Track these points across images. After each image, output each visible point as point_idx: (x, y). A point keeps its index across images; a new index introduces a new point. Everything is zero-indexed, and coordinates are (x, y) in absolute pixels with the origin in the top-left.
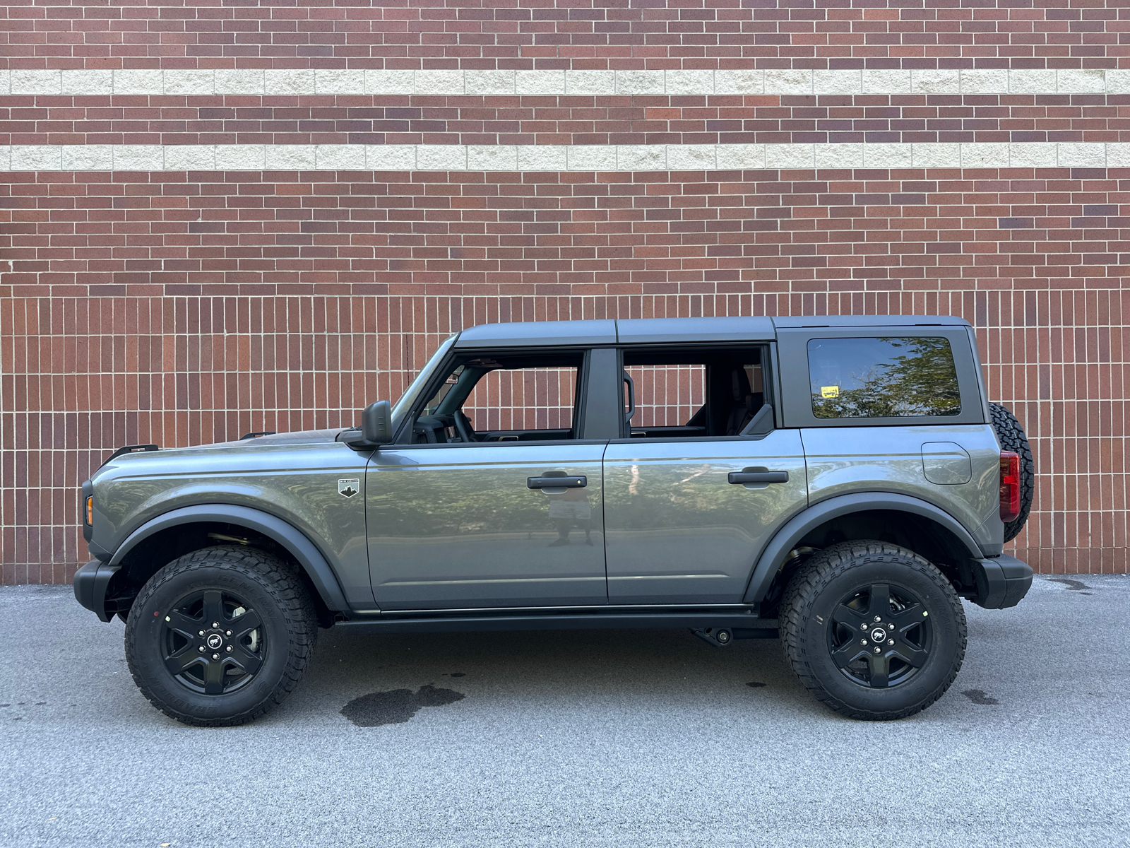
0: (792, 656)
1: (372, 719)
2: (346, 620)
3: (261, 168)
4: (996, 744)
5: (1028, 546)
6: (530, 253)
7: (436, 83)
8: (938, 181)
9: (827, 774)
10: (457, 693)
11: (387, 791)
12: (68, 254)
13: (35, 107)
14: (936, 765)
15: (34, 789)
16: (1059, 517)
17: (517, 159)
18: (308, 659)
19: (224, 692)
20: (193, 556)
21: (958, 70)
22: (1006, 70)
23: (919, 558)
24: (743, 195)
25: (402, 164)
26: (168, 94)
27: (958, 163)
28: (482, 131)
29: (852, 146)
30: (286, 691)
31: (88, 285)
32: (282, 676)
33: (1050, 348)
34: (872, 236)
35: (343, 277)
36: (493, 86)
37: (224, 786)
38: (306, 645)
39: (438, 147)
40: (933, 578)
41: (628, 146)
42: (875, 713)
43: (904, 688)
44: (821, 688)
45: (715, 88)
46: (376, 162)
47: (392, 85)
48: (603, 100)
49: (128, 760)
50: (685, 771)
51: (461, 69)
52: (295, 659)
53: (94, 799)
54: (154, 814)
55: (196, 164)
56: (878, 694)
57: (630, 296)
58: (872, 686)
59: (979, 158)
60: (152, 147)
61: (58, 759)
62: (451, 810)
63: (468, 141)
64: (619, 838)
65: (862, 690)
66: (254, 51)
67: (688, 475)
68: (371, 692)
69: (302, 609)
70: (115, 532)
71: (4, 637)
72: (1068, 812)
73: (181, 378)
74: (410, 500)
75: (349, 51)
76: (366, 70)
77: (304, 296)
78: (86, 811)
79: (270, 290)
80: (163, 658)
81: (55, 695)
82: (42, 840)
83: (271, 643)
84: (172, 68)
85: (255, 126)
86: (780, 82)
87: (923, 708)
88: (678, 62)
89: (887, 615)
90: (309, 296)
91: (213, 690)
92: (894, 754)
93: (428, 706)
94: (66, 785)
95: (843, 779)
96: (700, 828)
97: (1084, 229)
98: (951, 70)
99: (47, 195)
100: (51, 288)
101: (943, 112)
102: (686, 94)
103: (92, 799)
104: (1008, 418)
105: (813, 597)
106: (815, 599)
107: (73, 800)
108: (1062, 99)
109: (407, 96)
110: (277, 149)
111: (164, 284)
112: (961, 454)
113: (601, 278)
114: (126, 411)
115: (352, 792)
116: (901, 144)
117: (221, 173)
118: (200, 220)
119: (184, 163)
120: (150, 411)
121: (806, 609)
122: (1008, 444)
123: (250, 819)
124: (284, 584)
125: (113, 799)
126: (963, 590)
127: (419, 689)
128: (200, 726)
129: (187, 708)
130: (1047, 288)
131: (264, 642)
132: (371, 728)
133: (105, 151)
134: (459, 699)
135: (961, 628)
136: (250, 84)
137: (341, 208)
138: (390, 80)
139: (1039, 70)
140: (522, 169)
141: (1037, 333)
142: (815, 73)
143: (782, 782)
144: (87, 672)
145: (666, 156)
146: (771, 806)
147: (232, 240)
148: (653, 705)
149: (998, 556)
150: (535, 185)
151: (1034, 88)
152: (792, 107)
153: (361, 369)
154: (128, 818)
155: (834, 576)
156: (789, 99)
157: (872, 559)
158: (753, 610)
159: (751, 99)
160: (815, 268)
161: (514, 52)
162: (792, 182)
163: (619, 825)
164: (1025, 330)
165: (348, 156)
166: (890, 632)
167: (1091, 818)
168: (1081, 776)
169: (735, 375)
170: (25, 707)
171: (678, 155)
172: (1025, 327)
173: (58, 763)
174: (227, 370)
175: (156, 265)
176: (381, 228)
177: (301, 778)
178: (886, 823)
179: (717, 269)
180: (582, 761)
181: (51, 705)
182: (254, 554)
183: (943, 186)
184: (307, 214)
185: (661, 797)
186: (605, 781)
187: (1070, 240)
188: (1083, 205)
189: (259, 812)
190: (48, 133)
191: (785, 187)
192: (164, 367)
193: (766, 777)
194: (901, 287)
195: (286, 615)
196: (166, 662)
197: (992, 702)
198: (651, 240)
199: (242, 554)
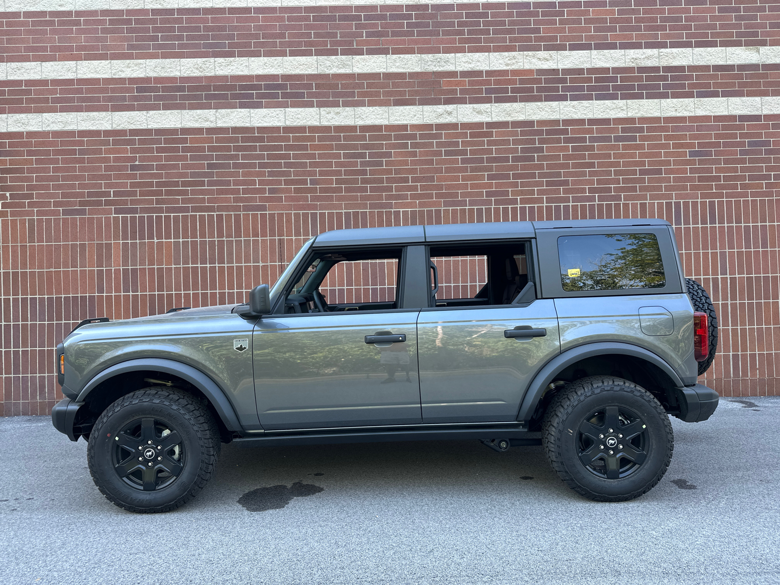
0: (551, 458)
1: (260, 506)
2: (240, 437)
3: (179, 126)
4: (696, 517)
5: (714, 377)
6: (365, 181)
7: (298, 66)
8: (645, 126)
9: (578, 540)
10: (318, 487)
11: (271, 557)
12: (47, 187)
13: (24, 88)
14: (654, 533)
15: (25, 559)
16: (736, 357)
17: (355, 117)
18: (214, 465)
19: (157, 489)
20: (134, 395)
21: (657, 49)
22: (691, 49)
23: (639, 388)
24: (511, 138)
25: (276, 122)
26: (114, 77)
27: (659, 113)
28: (330, 98)
29: (585, 103)
30: (200, 487)
31: (61, 209)
32: (197, 477)
33: (727, 239)
34: (600, 165)
35: (236, 200)
36: (337, 67)
37: (157, 555)
38: (213, 455)
39: (300, 109)
40: (649, 401)
41: (431, 106)
42: (610, 497)
43: (631, 479)
44: (572, 480)
45: (489, 65)
46: (257, 121)
47: (268, 67)
48: (413, 75)
49: (90, 538)
50: (478, 540)
51: (315, 56)
52: (205, 465)
53: (67, 565)
55: (134, 125)
56: (613, 483)
57: (434, 209)
58: (608, 478)
59: (674, 109)
60: (104, 113)
61: (41, 538)
62: (315, 569)
63: (321, 105)
65: (601, 481)
66: (173, 46)
67: (476, 332)
68: (258, 487)
69: (210, 430)
70: (81, 378)
71: (5, 453)
72: (748, 565)
73: (126, 271)
74: (285, 353)
75: (237, 45)
76: (250, 58)
77: (210, 213)
78: (61, 574)
79: (186, 210)
80: (114, 466)
81: (39, 493)
83: (189, 454)
84: (117, 59)
85: (174, 98)
86: (534, 60)
87: (644, 492)
88: (464, 48)
89: (617, 427)
90: (213, 213)
91: (149, 487)
92: (624, 525)
93: (298, 496)
94: (47, 556)
95: (589, 543)
96: (490, 580)
97: (748, 157)
98: (653, 50)
99: (32, 148)
100: (35, 211)
101: (648, 78)
102: (470, 70)
103: (65, 565)
104: (699, 289)
105: (565, 416)
106: (567, 418)
107: (52, 566)
108: (730, 68)
109: (278, 75)
110: (189, 113)
111: (113, 207)
112: (666, 315)
113: (413, 197)
114: (87, 295)
115: (246, 558)
116: (620, 101)
117: (151, 130)
118: (137, 163)
119: (126, 123)
120: (104, 295)
121: (561, 425)
122: (699, 307)
123: (175, 578)
124: (197, 413)
125: (79, 565)
126: (670, 409)
127: (292, 485)
128: (140, 513)
129: (131, 500)
130: (724, 198)
131: (184, 454)
132: (259, 513)
133: (72, 116)
134: (320, 492)
135: (670, 436)
136: (170, 69)
137: (234, 153)
138: (266, 64)
139: (713, 48)
140: (358, 123)
141: (717, 229)
142: (558, 54)
143: (546, 546)
144: (62, 476)
145: (457, 112)
146: (539, 564)
147: (159, 176)
148: (455, 494)
149: (694, 385)
150: (367, 134)
151: (710, 61)
152: (543, 77)
153: (249, 263)
154: (90, 579)
155: (580, 401)
156: (541, 72)
157: (606, 389)
158: (524, 426)
159: (515, 72)
160: (561, 188)
161: (351, 43)
162: (544, 128)
163: (433, 579)
165: (238, 117)
166: (620, 440)
167: (764, 569)
168: (756, 539)
169: (508, 262)
170: (19, 502)
171: (465, 112)
172: (709, 226)
173: (42, 540)
174: (157, 266)
175: (108, 194)
176: (262, 166)
177: (210, 548)
178: (620, 574)
179: (494, 189)
180: (406, 533)
181: (37, 500)
182: (176, 393)
183: (649, 129)
184: (211, 157)
185: (462, 558)
186: (422, 548)
187: (739, 164)
188: (747, 140)
189: (181, 573)
190: (33, 105)
191: (540, 132)
192: (114, 264)
193: (535, 543)
194: (621, 200)
195: (199, 435)
196: (116, 469)
197: (692, 487)
198: (448, 170)
199: (168, 392)
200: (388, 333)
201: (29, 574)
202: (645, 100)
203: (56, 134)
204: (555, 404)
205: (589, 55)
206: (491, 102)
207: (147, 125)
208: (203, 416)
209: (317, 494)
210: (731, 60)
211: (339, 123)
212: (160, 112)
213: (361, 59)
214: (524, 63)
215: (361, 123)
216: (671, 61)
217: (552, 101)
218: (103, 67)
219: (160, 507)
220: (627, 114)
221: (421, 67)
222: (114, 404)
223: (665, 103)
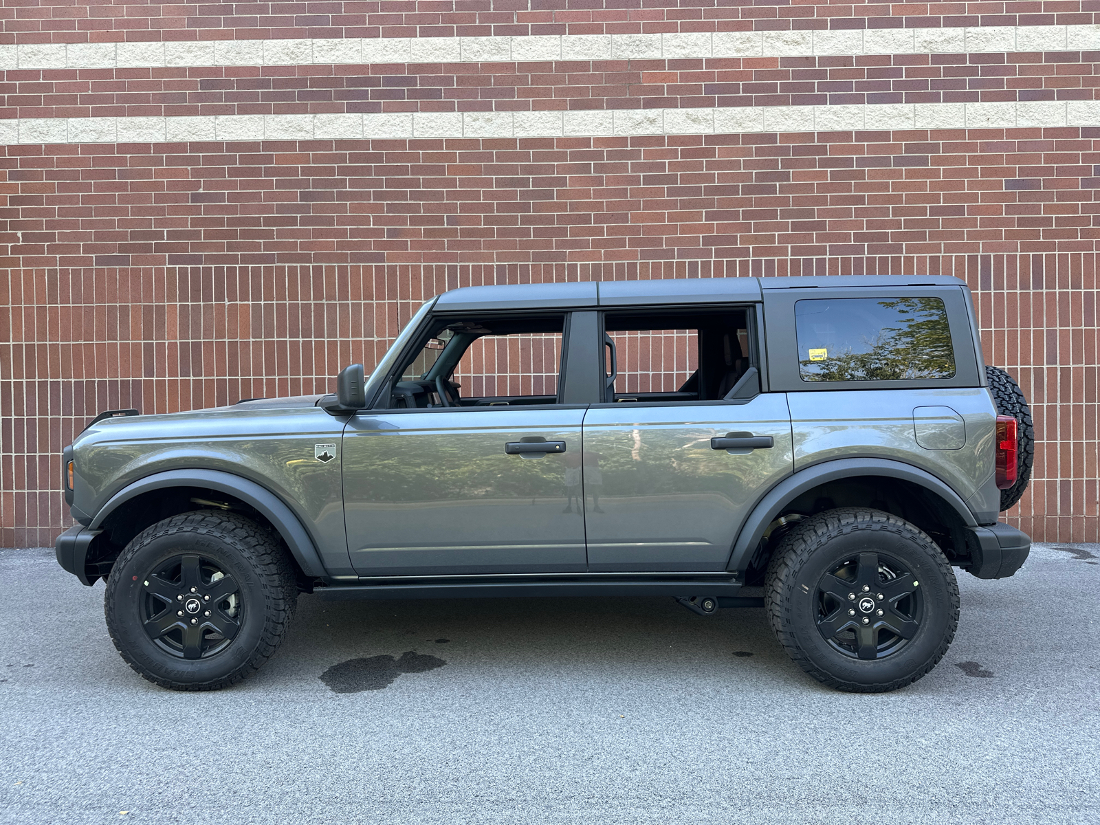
0: (776, 626)
1: (350, 685)
2: (325, 585)
3: (261, 138)
4: (988, 719)
5: (1033, 514)
6: (526, 220)
7: (433, 51)
8: (941, 142)
9: (808, 748)
10: (438, 659)
11: (355, 760)
12: (74, 225)
13: (41, 81)
14: (924, 741)
15: (5, 752)
16: (1065, 485)
17: (513, 125)
18: (286, 624)
19: (202, 656)
20: (171, 521)
21: (963, 28)
22: (1013, 27)
23: (909, 526)
24: (741, 159)
25: (399, 132)
26: (169, 66)
27: (962, 124)
28: (478, 98)
29: (853, 108)
30: (264, 656)
31: (93, 255)
32: (259, 641)
33: (1058, 312)
34: (873, 200)
35: (341, 246)
36: (489, 52)
37: (193, 752)
38: (284, 610)
39: (435, 114)
40: (925, 547)
41: (625, 111)
42: (863, 685)
43: (893, 660)
44: (806, 659)
45: (712, 51)
46: (373, 131)
47: (389, 53)
48: (599, 65)
49: (102, 724)
50: (661, 744)
51: (457, 36)
52: (272, 624)
53: (62, 764)
54: (119, 780)
55: (197, 135)
56: (866, 666)
57: (626, 262)
58: (860, 658)
59: (984, 118)
60: (154, 119)
61: (34, 722)
62: (417, 781)
63: (464, 108)
64: (584, 814)
65: (849, 662)
66: (253, 21)
68: (353, 657)
69: (280, 574)
70: (96, 496)
71: (6, 599)
72: (1061, 794)
73: (184, 346)
75: (345, 21)
76: (363, 39)
77: (303, 265)
78: (52, 776)
79: (269, 259)
80: (143, 623)
81: (44, 657)
82: (3, 806)
83: (249, 609)
84: (173, 41)
85: (254, 97)
86: (779, 44)
87: (913, 680)
88: (675, 25)
89: (875, 584)
90: (308, 265)
91: (192, 654)
92: (879, 728)
93: (408, 672)
94: (37, 749)
95: (824, 754)
96: (670, 804)
97: (1093, 190)
98: (956, 29)
99: (53, 167)
100: (58, 259)
101: (948, 72)
102: (683, 57)
103: (60, 763)
104: (1008, 382)
105: (798, 566)
106: (801, 568)
107: (41, 765)
108: (1073, 56)
109: (403, 64)
110: (276, 119)
111: (167, 254)
112: (954, 419)
113: (596, 244)
114: (131, 379)
115: (320, 760)
116: (904, 105)
117: (221, 143)
118: (201, 191)
119: (185, 134)
120: (155, 379)
121: (791, 578)
122: (1007, 409)
123: (212, 787)
124: (261, 549)
125: (80, 764)
126: (954, 560)
127: (402, 655)
128: (179, 690)
129: (165, 672)
130: (1055, 251)
131: (242, 607)
132: (348, 694)
133: (109, 123)
134: (439, 666)
135: (954, 599)
136: (249, 55)
137: (339, 177)
138: (387, 49)
139: (1047, 27)
140: (518, 135)
141: (1044, 297)
142: (815, 34)
143: (759, 757)
144: (79, 635)
145: (663, 120)
146: (746, 782)
147: (233, 210)
148: (635, 674)
149: (994, 524)
150: (531, 151)
151: (1042, 45)
152: (791, 69)
153: (359, 337)
154: (92, 784)
155: (820, 544)
156: (787, 61)
157: (860, 527)
158: (738, 578)
159: (750, 62)
160: (814, 232)
161: (510, 18)
162: (791, 145)
163: (587, 800)
164: (1031, 293)
165: (345, 125)
166: (879, 602)
167: (1086, 800)
168: (1077, 754)
169: (726, 339)
170: (13, 669)
171: (675, 120)
172: (1032, 291)
173: (34, 726)
174: (228, 339)
175: (159, 235)
176: (379, 196)
177: (271, 745)
178: (866, 802)
179: (715, 234)
180: (556, 731)
181: (38, 667)
182: (231, 519)
183: (947, 148)
184: (305, 184)
185: (633, 770)
186: (577, 753)
187: (1079, 201)
188: (1093, 165)
189: (222, 780)
190: (54, 106)
191: (784, 150)
192: (168, 336)
193: (744, 751)
194: (902, 251)
195: (263, 580)
196: (145, 627)
197: (987, 675)
198: (648, 205)
199: (220, 519)
200: (540, 439)
201: (7, 775)
202: (942, 105)
203: (88, 148)
204: (784, 548)
205: (861, 36)
206: (714, 106)
207: (216, 136)
208: (269, 554)
209: (435, 669)
210: (1073, 45)
211: (491, 135)
212: (235, 117)
213: (524, 41)
214: (763, 48)
215: (521, 134)
216: (982, 45)
217: (804, 104)
218: (153, 52)
219: (207, 683)
220: (915, 124)
221: (611, 53)
222: (143, 533)
223: (972, 109)
